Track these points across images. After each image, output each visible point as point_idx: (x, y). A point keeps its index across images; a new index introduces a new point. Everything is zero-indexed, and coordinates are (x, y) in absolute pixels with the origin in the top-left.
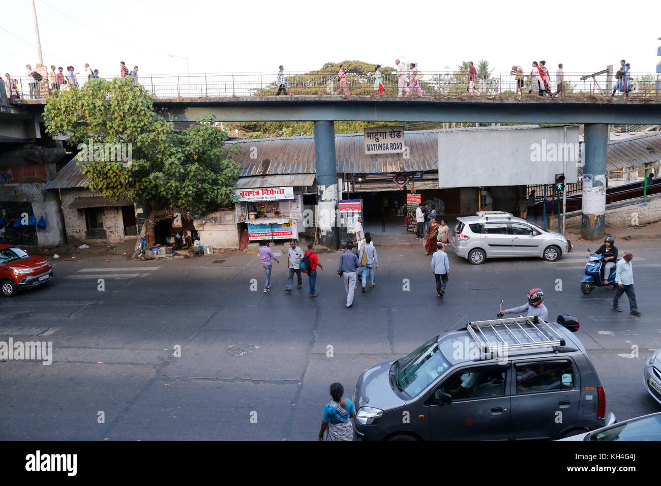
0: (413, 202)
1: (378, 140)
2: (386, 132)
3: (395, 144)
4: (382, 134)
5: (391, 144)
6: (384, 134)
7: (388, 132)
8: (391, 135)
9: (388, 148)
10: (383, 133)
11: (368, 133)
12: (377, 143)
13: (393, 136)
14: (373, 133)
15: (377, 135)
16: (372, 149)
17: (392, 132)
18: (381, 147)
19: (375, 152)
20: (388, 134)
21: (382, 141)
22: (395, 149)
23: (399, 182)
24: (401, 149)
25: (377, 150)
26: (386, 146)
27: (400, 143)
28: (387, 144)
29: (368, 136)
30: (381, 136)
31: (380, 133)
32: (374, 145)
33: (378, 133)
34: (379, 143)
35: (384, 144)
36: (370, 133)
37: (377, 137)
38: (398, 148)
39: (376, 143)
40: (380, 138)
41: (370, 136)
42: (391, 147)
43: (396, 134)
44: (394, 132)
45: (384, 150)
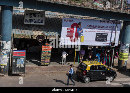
0: (46, 50)
1: (31, 17)
2: (36, 14)
3: (40, 20)
5: (38, 20)
8: (38, 15)
9: (36, 22)
11: (27, 13)
14: (29, 13)
15: (31, 14)
16: (28, 21)
17: (39, 14)
18: (33, 21)
19: (30, 23)
20: (37, 15)
21: (34, 18)
22: (40, 23)
23: (40, 39)
24: (43, 23)
25: (31, 22)
27: (43, 20)
28: (36, 20)
29: (27, 15)
30: (33, 15)
31: (33, 13)
32: (29, 19)
33: (32, 13)
36: (28, 13)
37: (31, 15)
38: (41, 22)
39: (30, 19)
40: (33, 16)
41: (28, 15)
43: (41, 15)
44: (40, 14)
45: (34, 22)
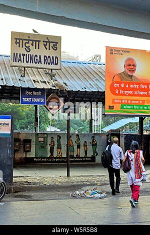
1: (28, 49)
2: (39, 41)
3: (49, 57)
4: (34, 42)
5: (45, 56)
6: (37, 43)
7: (42, 41)
8: (45, 46)
9: (40, 62)
10: (36, 41)
11: (16, 39)
12: (28, 53)
13: (47, 47)
14: (23, 40)
15: (28, 43)
16: (21, 60)
17: (46, 42)
18: (32, 59)
19: (24, 64)
20: (41, 44)
21: (34, 51)
22: (49, 64)
24: (56, 64)
25: (27, 62)
26: (38, 58)
27: (56, 57)
28: (40, 56)
29: (16, 43)
30: (32, 45)
32: (24, 55)
33: (29, 40)
34: (29, 53)
35: (36, 56)
36: (20, 39)
37: (27, 45)
38: (53, 63)
39: (26, 53)
40: (32, 48)
41: (19, 43)
42: (45, 60)
43: (52, 45)
44: (50, 42)
45: (36, 63)
